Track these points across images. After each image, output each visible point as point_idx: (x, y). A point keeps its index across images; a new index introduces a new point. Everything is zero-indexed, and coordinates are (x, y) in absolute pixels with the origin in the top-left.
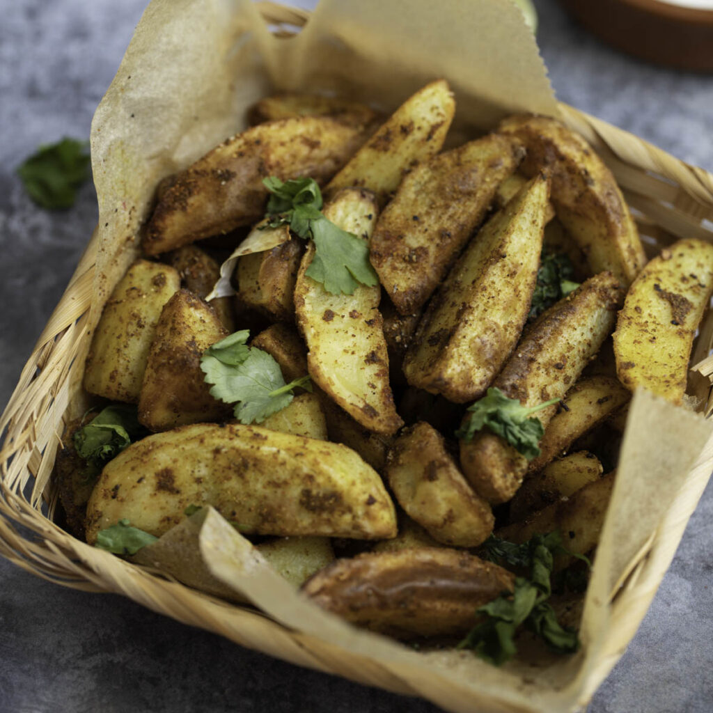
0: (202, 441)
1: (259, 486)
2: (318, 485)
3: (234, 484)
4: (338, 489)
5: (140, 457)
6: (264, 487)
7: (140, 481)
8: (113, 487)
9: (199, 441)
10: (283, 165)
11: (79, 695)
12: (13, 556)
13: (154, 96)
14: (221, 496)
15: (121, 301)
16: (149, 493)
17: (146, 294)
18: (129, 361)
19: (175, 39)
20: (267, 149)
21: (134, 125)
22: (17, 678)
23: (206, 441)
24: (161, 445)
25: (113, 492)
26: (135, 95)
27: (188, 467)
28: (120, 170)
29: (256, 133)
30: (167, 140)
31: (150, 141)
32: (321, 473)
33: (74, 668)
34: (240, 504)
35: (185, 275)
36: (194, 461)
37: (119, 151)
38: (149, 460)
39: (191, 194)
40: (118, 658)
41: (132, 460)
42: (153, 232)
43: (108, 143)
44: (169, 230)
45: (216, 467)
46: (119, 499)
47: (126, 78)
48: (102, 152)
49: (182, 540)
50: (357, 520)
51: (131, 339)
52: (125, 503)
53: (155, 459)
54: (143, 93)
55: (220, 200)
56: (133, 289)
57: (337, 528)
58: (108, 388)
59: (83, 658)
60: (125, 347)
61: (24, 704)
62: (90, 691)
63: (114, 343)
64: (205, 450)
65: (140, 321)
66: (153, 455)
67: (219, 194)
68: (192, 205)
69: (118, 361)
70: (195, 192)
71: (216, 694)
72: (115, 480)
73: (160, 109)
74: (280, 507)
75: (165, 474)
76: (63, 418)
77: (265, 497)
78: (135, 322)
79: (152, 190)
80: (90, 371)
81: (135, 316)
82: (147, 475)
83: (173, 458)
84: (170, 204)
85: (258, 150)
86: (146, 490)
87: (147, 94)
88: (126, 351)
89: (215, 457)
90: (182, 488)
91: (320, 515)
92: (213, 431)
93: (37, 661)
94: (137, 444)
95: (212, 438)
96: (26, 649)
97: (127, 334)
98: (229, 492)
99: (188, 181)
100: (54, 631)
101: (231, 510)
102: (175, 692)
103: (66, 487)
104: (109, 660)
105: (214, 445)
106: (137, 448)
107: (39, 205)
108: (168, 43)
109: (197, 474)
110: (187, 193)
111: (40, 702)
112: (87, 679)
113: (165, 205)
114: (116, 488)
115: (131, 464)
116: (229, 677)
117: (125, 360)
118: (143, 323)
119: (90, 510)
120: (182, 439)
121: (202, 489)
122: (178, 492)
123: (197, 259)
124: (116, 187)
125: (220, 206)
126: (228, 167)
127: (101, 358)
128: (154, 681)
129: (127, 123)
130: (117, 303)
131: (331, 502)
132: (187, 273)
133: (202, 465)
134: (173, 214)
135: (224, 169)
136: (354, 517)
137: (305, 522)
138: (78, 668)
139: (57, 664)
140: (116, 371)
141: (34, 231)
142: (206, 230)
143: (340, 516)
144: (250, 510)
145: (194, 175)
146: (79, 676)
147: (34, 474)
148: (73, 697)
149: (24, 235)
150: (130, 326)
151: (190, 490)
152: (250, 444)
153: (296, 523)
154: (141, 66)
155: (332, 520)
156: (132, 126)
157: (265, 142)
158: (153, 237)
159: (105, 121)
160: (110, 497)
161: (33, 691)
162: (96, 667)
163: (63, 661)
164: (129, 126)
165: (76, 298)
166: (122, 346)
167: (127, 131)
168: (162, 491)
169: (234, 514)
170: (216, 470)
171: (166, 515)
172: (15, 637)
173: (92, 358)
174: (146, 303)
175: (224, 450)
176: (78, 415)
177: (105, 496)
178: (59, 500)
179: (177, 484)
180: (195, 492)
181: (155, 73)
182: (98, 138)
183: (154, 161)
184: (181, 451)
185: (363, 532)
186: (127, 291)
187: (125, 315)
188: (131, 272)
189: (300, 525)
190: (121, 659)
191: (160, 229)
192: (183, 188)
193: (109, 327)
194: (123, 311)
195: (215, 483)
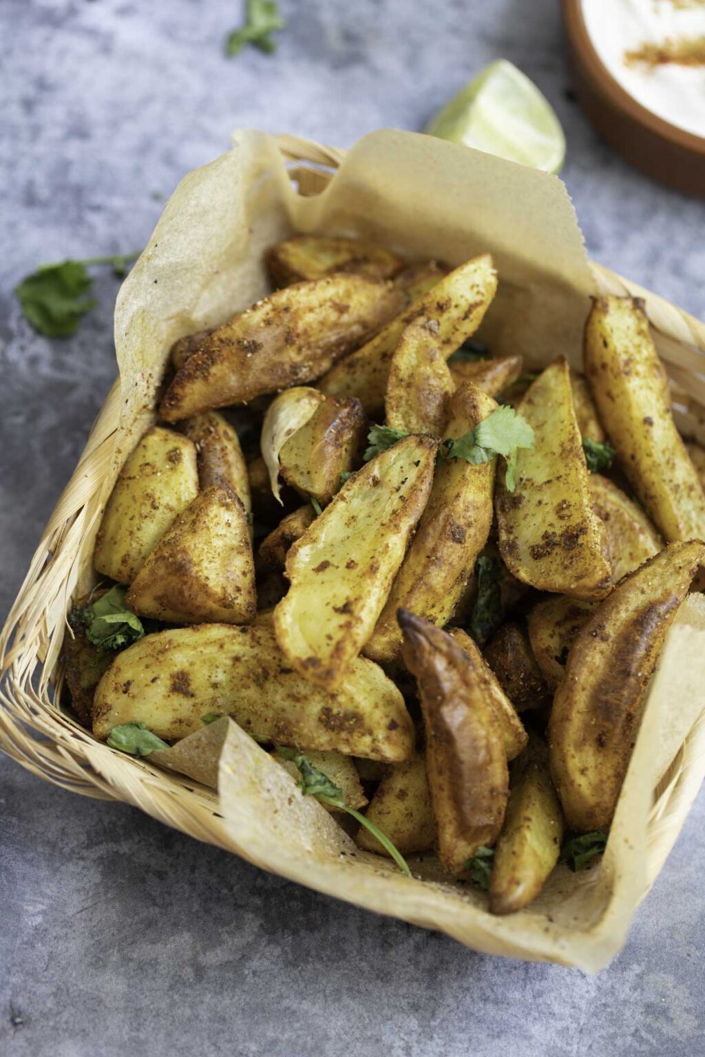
0: (221, 646)
1: (278, 698)
2: (340, 705)
3: (252, 693)
4: (360, 711)
5: (155, 655)
6: (283, 700)
7: (154, 680)
8: (125, 682)
9: (218, 645)
10: (311, 333)
11: (84, 888)
12: (23, 759)
13: (179, 260)
14: (237, 703)
15: (134, 478)
16: (163, 694)
17: (161, 471)
18: (142, 545)
19: (203, 200)
20: (296, 316)
21: (157, 290)
22: (19, 867)
23: (225, 647)
24: (179, 645)
25: (124, 688)
26: (160, 262)
27: (205, 672)
28: (139, 340)
29: (284, 297)
30: (188, 301)
31: (170, 302)
32: (343, 692)
33: (78, 859)
34: (256, 713)
35: (201, 447)
36: (212, 665)
37: (140, 321)
38: (165, 660)
39: (213, 363)
40: (125, 848)
41: (147, 656)
42: (171, 399)
43: (130, 315)
44: (187, 399)
45: (234, 674)
46: (131, 695)
47: (153, 247)
48: (124, 326)
49: (197, 747)
50: (377, 743)
51: (145, 521)
52: (136, 700)
53: (171, 659)
54: (168, 258)
55: (244, 372)
56: (147, 464)
57: (355, 749)
58: (120, 572)
59: (88, 847)
60: (138, 529)
61: (27, 897)
62: (95, 884)
63: (126, 523)
64: (224, 656)
65: (153, 502)
66: (169, 655)
67: (244, 365)
68: (215, 375)
69: (131, 545)
70: (219, 362)
71: (225, 891)
72: (127, 675)
73: (184, 271)
74: (298, 722)
75: (180, 677)
76: (71, 597)
77: (284, 710)
78: (148, 503)
79: (167, 351)
80: (101, 549)
81: (149, 496)
82: (162, 676)
83: (190, 660)
84: (191, 371)
85: (286, 318)
86: (159, 691)
87: (172, 259)
88: (139, 534)
89: (234, 664)
90: (197, 692)
91: (338, 733)
92: (234, 637)
93: (40, 849)
94: (153, 638)
95: (233, 644)
96: (29, 836)
97: (141, 515)
98: (246, 701)
99: (212, 349)
100: (57, 817)
101: (246, 718)
102: (182, 887)
103: (72, 667)
104: (115, 850)
105: (234, 651)
106: (152, 643)
107: (39, 332)
108: (197, 206)
109: (214, 679)
110: (210, 362)
111: (43, 895)
112: (92, 871)
113: (186, 372)
114: (128, 684)
115: (146, 661)
116: (238, 873)
117: (138, 543)
118: (157, 505)
119: (98, 699)
120: (201, 641)
121: (218, 694)
122: (193, 696)
123: (212, 429)
124: (135, 360)
125: (243, 377)
126: (255, 338)
127: (112, 538)
128: (161, 875)
129: (150, 290)
130: (130, 478)
131: (351, 723)
132: (202, 445)
133: (220, 671)
134: (194, 383)
135: (250, 339)
136: (374, 740)
137: (323, 739)
138: (82, 858)
139: (61, 853)
140: (128, 555)
141: (34, 361)
142: (226, 400)
143: (359, 737)
144: (266, 721)
145: (218, 343)
146: (84, 868)
147: (42, 661)
148: (78, 891)
149: (23, 366)
150: (143, 507)
151: (205, 694)
152: (273, 655)
153: (313, 739)
154: (168, 232)
155: (351, 740)
156: (154, 291)
157: (294, 308)
158: (171, 405)
159: (130, 294)
160: (121, 691)
161: (37, 882)
162: (101, 858)
163: (67, 850)
164: (151, 292)
165: (89, 476)
166: (135, 528)
167: (149, 297)
168: (176, 694)
169: (249, 722)
170: (233, 677)
171: (179, 717)
172: (17, 823)
173: (103, 536)
174: (161, 481)
175: (243, 659)
176: (86, 592)
177: (116, 689)
178: (65, 680)
179: (193, 687)
180: (210, 697)
181: (182, 237)
182: (121, 312)
183: (173, 321)
184: (199, 653)
185: (382, 756)
186: (140, 466)
187: (138, 494)
188: (144, 442)
189: (317, 742)
190: (127, 851)
191: (179, 397)
192: (206, 356)
193: (121, 504)
194: (137, 488)
195: (232, 689)
